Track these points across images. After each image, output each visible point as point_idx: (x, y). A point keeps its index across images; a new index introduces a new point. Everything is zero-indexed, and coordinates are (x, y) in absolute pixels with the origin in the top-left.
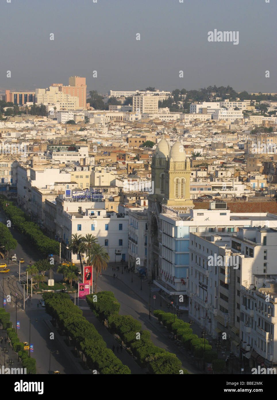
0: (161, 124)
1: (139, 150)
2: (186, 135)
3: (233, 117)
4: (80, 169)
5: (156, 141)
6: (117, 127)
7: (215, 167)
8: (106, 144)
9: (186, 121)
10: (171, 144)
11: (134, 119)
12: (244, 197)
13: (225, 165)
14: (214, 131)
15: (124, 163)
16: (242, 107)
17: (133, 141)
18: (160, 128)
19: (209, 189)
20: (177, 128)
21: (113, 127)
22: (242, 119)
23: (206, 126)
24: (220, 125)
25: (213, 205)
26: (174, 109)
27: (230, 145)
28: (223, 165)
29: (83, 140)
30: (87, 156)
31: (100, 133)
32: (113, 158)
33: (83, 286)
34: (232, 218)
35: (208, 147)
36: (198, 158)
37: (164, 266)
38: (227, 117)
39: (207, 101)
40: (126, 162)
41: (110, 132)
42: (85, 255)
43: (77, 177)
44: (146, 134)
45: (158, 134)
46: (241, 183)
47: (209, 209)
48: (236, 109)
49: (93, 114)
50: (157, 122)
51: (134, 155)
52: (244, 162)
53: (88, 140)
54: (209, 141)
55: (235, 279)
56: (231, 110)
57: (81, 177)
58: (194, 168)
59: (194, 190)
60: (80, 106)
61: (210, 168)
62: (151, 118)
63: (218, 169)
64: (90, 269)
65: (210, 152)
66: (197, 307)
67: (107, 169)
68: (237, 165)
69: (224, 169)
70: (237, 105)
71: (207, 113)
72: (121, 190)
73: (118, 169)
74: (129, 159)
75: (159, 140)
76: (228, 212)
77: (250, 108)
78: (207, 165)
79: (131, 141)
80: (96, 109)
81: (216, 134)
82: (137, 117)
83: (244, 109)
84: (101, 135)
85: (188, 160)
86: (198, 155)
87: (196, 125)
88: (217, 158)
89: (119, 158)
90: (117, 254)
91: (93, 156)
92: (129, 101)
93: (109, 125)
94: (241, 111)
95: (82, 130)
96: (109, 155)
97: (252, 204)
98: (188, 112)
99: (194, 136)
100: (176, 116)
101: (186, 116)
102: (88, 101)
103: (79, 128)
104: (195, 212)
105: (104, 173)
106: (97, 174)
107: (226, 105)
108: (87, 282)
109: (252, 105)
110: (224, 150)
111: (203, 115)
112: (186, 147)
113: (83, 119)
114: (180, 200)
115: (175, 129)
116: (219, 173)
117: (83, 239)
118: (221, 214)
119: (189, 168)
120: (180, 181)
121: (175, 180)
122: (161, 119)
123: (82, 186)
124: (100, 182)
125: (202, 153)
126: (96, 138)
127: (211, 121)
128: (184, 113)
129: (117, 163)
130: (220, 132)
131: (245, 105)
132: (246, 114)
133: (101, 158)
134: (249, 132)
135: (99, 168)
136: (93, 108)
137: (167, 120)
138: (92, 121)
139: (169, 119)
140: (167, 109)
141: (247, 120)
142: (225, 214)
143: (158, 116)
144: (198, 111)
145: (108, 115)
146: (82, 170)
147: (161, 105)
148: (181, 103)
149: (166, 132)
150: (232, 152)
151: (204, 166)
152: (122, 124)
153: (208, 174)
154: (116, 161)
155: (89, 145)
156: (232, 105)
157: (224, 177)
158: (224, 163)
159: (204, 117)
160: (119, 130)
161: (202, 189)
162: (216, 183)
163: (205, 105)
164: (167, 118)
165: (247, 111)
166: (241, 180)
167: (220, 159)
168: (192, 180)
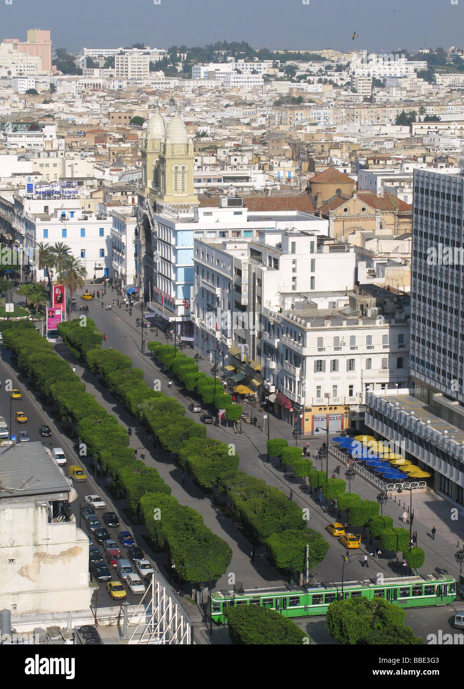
0: (153, 93)
1: (124, 129)
2: (188, 109)
3: (250, 83)
4: (46, 155)
5: (148, 116)
6: (95, 98)
7: (227, 151)
8: (79, 121)
9: (187, 89)
10: (167, 119)
11: (117, 88)
12: (266, 191)
13: (240, 148)
14: (225, 102)
15: (104, 147)
16: (262, 70)
17: (116, 116)
18: (152, 99)
19: (219, 181)
20: (175, 99)
21: (88, 99)
22: (262, 86)
23: (214, 95)
24: (232, 94)
25: (224, 202)
26: (171, 73)
27: (247, 121)
28: (237, 148)
29: (49, 116)
30: (55, 137)
31: (71, 106)
32: (89, 141)
33: (53, 312)
34: (249, 219)
35: (217, 124)
36: (203, 139)
37: (160, 285)
38: (241, 84)
39: (215, 62)
40: (108, 145)
41: (84, 105)
42: (54, 270)
43: (42, 165)
44: (133, 107)
45: (150, 107)
46: (261, 171)
47: (221, 207)
48: (254, 72)
49: (61, 80)
50: (149, 90)
51: (118, 136)
52: (264, 144)
53: (56, 116)
54: (219, 116)
55: (254, 299)
56: (247, 73)
57: (47, 165)
58: (198, 153)
59: (199, 181)
60: (43, 69)
61: (220, 152)
62: (140, 86)
63: (231, 154)
64: (62, 288)
65: (219, 130)
66: (205, 337)
67: (82, 155)
68: (256, 147)
69: (239, 153)
70: (255, 67)
71: (214, 78)
72: (101, 183)
73: (97, 155)
74: (111, 141)
75: (151, 115)
76: (244, 210)
77: (272, 72)
78: (216, 148)
79: (113, 117)
80: (65, 73)
81: (227, 106)
82: (121, 84)
83: (264, 72)
84: (72, 109)
85: (191, 142)
86: (204, 135)
87: (200, 95)
88: (229, 139)
89: (98, 140)
90: (96, 269)
91: (63, 137)
92: (110, 62)
93: (84, 96)
94: (260, 75)
95: (45, 102)
96: (84, 136)
97: (276, 199)
98: (190, 77)
99: (198, 109)
100: (174, 82)
101: (186, 83)
102: (54, 63)
103: (43, 100)
104: (201, 211)
105: (78, 159)
106: (68, 162)
107: (240, 68)
108: (58, 306)
109: (275, 66)
110: (239, 127)
111: (210, 81)
112: (187, 124)
113: (49, 87)
114: (180, 195)
115: (172, 100)
116: (233, 158)
117: (51, 249)
118: (236, 213)
119: (191, 153)
120: (180, 169)
121: (174, 169)
122: (154, 86)
123: (48, 178)
124: (72, 172)
125: (209, 132)
126: (66, 113)
127: (220, 88)
128: (184, 78)
129: (96, 146)
130: (232, 103)
131: (266, 67)
132: (267, 78)
133: (74, 140)
134: (272, 103)
135: (72, 154)
136: (61, 73)
137: (162, 87)
138: (60, 90)
139: (164, 86)
140: (161, 74)
141: (268, 87)
142: (240, 213)
143: (150, 82)
144: (202, 75)
145: (81, 81)
146: (49, 156)
147: (154, 67)
148: (181, 64)
149: (160, 105)
150: (248, 131)
151: (212, 149)
152: (102, 94)
153: (217, 160)
154: (93, 144)
155: (56, 123)
156: (249, 67)
157: (238, 164)
158: (238, 145)
159: (211, 84)
160: (97, 102)
161: (209, 181)
162: (229, 172)
163: (212, 67)
164: (161, 86)
165: (268, 75)
166: (261, 167)
167: (233, 140)
168: (196, 168)
